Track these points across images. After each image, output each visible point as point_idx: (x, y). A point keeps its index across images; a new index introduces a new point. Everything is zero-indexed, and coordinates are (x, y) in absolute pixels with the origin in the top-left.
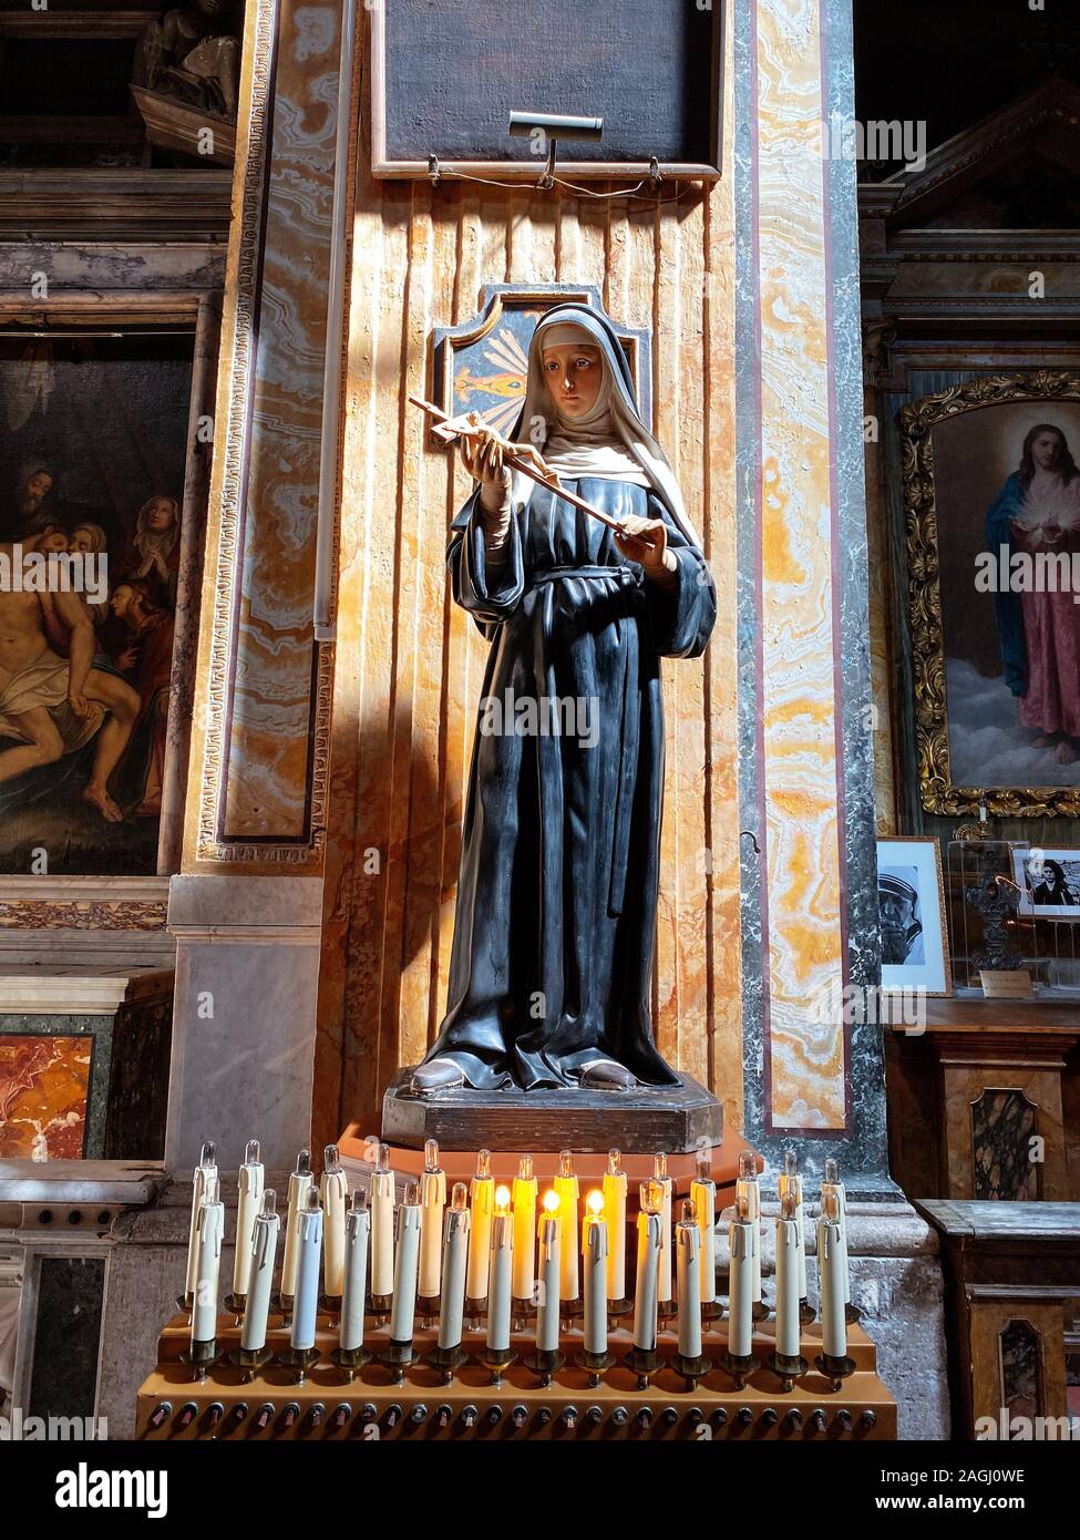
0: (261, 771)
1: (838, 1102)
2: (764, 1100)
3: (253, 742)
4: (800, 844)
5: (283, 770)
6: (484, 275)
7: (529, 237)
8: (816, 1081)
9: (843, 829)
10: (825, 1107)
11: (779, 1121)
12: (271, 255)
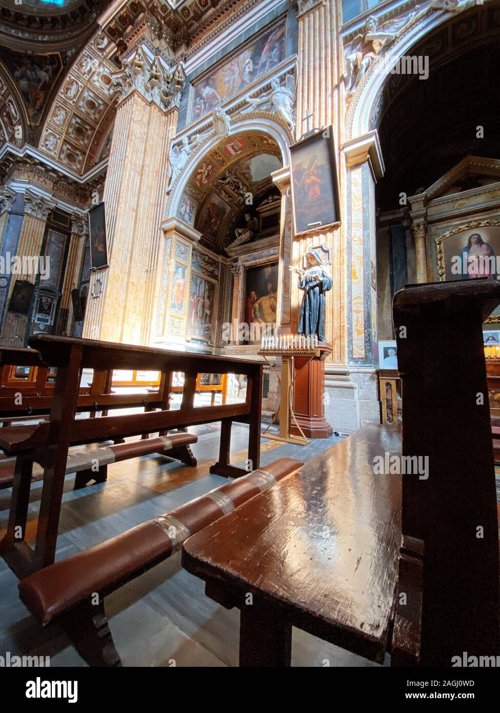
0: (285, 316)
1: (364, 354)
2: (352, 354)
3: (284, 312)
4: (358, 318)
5: (287, 315)
6: (310, 246)
7: (315, 238)
8: (360, 351)
9: (364, 315)
10: (361, 354)
11: (354, 357)
12: (285, 249)
